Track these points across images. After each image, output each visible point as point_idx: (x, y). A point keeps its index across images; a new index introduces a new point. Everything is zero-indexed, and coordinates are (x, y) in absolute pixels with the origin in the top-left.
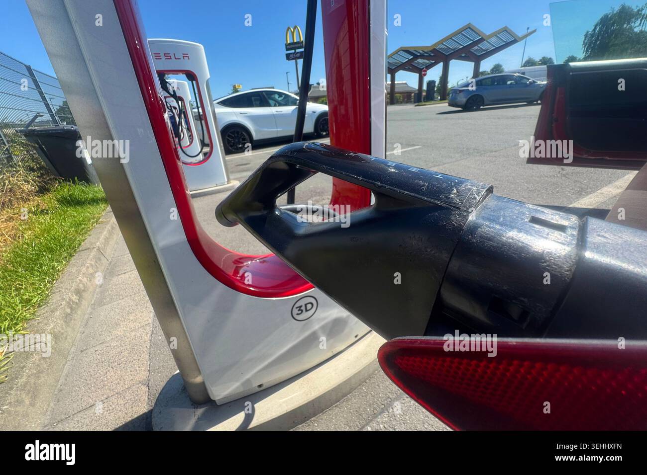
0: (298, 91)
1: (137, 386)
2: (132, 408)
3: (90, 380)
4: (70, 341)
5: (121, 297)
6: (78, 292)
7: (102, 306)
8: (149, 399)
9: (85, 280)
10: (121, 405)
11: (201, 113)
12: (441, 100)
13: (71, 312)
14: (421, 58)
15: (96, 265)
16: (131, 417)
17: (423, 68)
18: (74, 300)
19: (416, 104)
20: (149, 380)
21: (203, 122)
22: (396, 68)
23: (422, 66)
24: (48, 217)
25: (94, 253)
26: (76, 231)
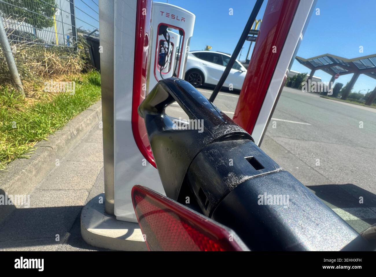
0: (245, 61)
1: (84, 190)
2: (77, 200)
3: (65, 177)
4: (64, 153)
5: (97, 142)
6: (78, 130)
7: (86, 142)
8: (87, 199)
9: (84, 125)
10: (73, 196)
11: (179, 56)
12: (342, 99)
13: (71, 139)
14: (339, 66)
15: (92, 120)
16: (75, 204)
17: (338, 73)
18: (74, 133)
19: (321, 96)
20: (91, 190)
21: (178, 62)
22: (318, 67)
23: (337, 71)
24: (80, 86)
25: (94, 113)
26: (90, 98)
